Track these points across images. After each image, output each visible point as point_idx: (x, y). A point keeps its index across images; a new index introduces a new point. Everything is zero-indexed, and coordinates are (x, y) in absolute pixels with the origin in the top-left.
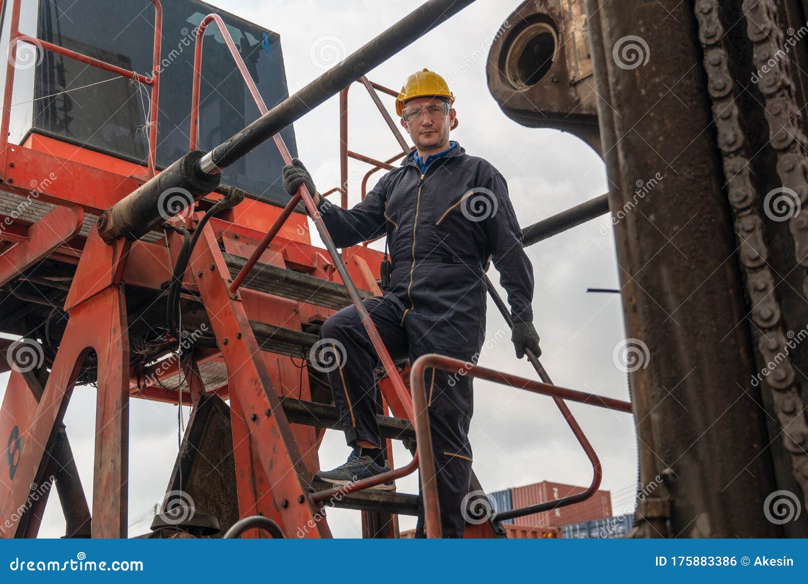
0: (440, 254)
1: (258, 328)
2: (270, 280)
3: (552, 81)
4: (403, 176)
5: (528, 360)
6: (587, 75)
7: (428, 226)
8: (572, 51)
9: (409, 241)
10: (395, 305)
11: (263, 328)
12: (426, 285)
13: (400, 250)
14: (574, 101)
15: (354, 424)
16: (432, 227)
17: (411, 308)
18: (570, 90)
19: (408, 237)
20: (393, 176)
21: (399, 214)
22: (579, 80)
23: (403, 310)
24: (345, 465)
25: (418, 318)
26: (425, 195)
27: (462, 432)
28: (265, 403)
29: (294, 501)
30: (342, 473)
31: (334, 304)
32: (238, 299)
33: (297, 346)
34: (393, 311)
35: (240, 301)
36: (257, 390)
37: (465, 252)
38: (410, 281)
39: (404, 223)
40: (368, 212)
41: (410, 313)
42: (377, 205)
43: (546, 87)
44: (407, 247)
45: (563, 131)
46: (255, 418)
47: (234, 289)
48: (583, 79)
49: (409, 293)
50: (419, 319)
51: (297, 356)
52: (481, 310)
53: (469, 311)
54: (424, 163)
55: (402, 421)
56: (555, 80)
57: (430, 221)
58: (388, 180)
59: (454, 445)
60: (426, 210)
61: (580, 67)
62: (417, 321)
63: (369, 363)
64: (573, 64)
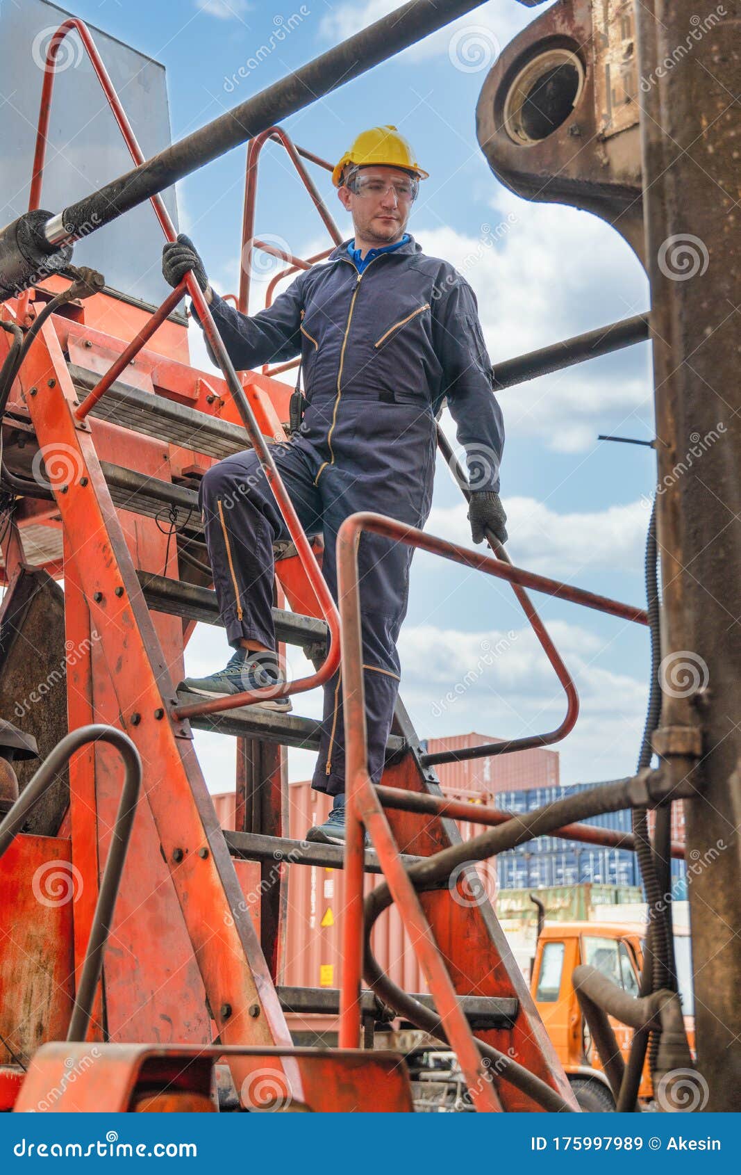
0: (377, 389)
1: (111, 473)
2: (133, 408)
3: (572, 134)
4: (330, 275)
5: (489, 547)
6: (624, 128)
7: (361, 347)
8: (605, 91)
9: (332, 367)
10: (308, 455)
11: (120, 475)
12: (355, 431)
13: (319, 379)
14: (602, 165)
15: (240, 616)
16: (369, 349)
17: (330, 462)
18: (598, 147)
19: (333, 361)
20: (316, 274)
21: (322, 326)
22: (611, 134)
23: (319, 463)
24: (223, 672)
25: (340, 475)
26: (362, 303)
27: (389, 639)
28: (117, 579)
29: (149, 715)
30: (219, 683)
31: (219, 452)
32: (86, 430)
33: (164, 503)
34: (304, 463)
35: (88, 433)
36: (105, 558)
37: (413, 388)
38: (332, 423)
39: (329, 340)
40: (278, 324)
41: (329, 468)
42: (291, 313)
43: (562, 142)
44: (330, 375)
45: (579, 209)
46: (100, 598)
47: (81, 415)
48: (618, 134)
49: (329, 440)
50: (340, 478)
51: (163, 518)
52: (427, 472)
53: (413, 472)
54: (363, 259)
55: (306, 619)
56: (576, 133)
57: (367, 340)
58: (308, 280)
59: (377, 656)
60: (362, 326)
61: (614, 115)
62: (337, 480)
63: (267, 532)
64: (604, 111)
